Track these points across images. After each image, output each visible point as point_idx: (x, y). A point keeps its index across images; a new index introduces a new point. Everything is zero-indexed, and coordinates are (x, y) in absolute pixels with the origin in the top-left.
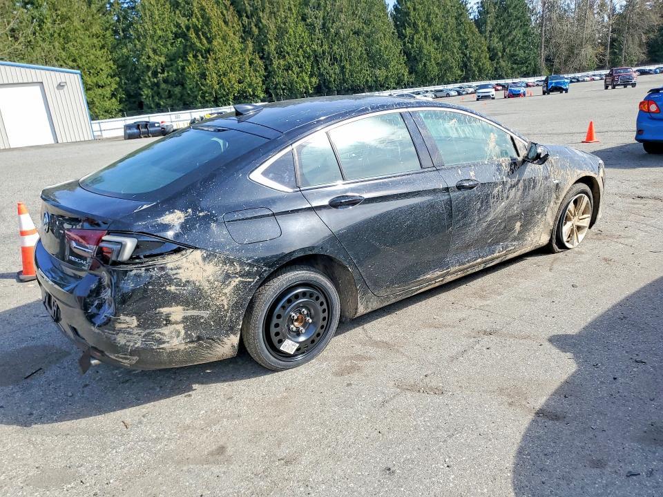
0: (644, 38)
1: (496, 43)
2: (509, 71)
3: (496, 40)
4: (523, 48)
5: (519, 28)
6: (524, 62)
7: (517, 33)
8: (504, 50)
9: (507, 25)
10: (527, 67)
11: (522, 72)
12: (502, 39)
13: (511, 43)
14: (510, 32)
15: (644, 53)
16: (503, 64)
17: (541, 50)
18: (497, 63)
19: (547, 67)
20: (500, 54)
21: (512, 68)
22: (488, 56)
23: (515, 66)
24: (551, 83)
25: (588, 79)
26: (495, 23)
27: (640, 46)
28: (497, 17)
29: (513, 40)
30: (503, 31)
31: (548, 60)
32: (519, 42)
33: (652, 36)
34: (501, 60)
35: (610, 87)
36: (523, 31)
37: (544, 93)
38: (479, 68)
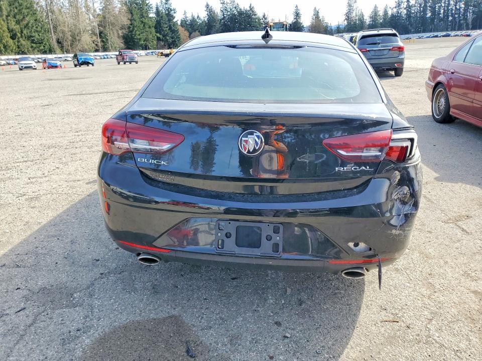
0: (120, 32)
1: (13, 25)
2: (30, 49)
3: (14, 23)
4: (37, 31)
5: (30, 16)
6: (40, 42)
7: (29, 19)
8: (22, 32)
9: (20, 12)
10: (44, 47)
11: (41, 50)
12: (18, 22)
13: (26, 26)
14: (24, 18)
15: (122, 43)
16: (23, 43)
17: (51, 34)
18: (18, 42)
19: (60, 48)
20: (19, 35)
21: (32, 47)
22: (9, 36)
23: (34, 45)
24: (81, 59)
25: (99, 58)
26: (9, 9)
27: (118, 37)
28: (10, 5)
29: (27, 24)
30: (17, 17)
31: (59, 42)
32: (33, 26)
33: (124, 31)
34: (21, 39)
35: (122, 63)
36: (34, 18)
37: (76, 66)
38: (4, 45)
